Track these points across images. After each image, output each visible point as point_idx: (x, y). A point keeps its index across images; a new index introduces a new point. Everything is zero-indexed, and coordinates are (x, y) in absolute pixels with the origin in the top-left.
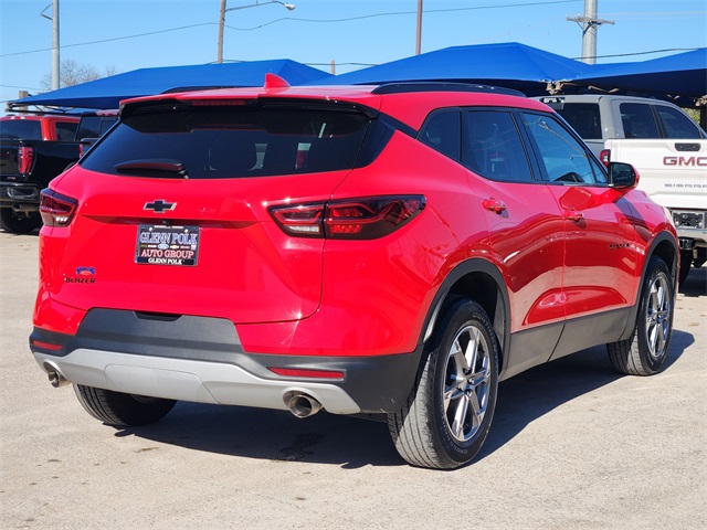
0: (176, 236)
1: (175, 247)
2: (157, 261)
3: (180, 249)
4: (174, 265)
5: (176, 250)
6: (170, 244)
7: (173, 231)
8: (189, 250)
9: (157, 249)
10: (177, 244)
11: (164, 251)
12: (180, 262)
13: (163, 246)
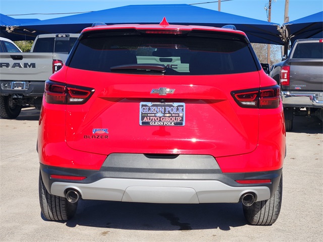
0: (168, 109)
1: (168, 115)
2: (156, 124)
3: (172, 116)
4: (169, 126)
5: (169, 117)
6: (164, 113)
7: (165, 106)
8: (179, 116)
9: (155, 116)
10: (169, 113)
11: (160, 117)
12: (173, 124)
13: (160, 115)
